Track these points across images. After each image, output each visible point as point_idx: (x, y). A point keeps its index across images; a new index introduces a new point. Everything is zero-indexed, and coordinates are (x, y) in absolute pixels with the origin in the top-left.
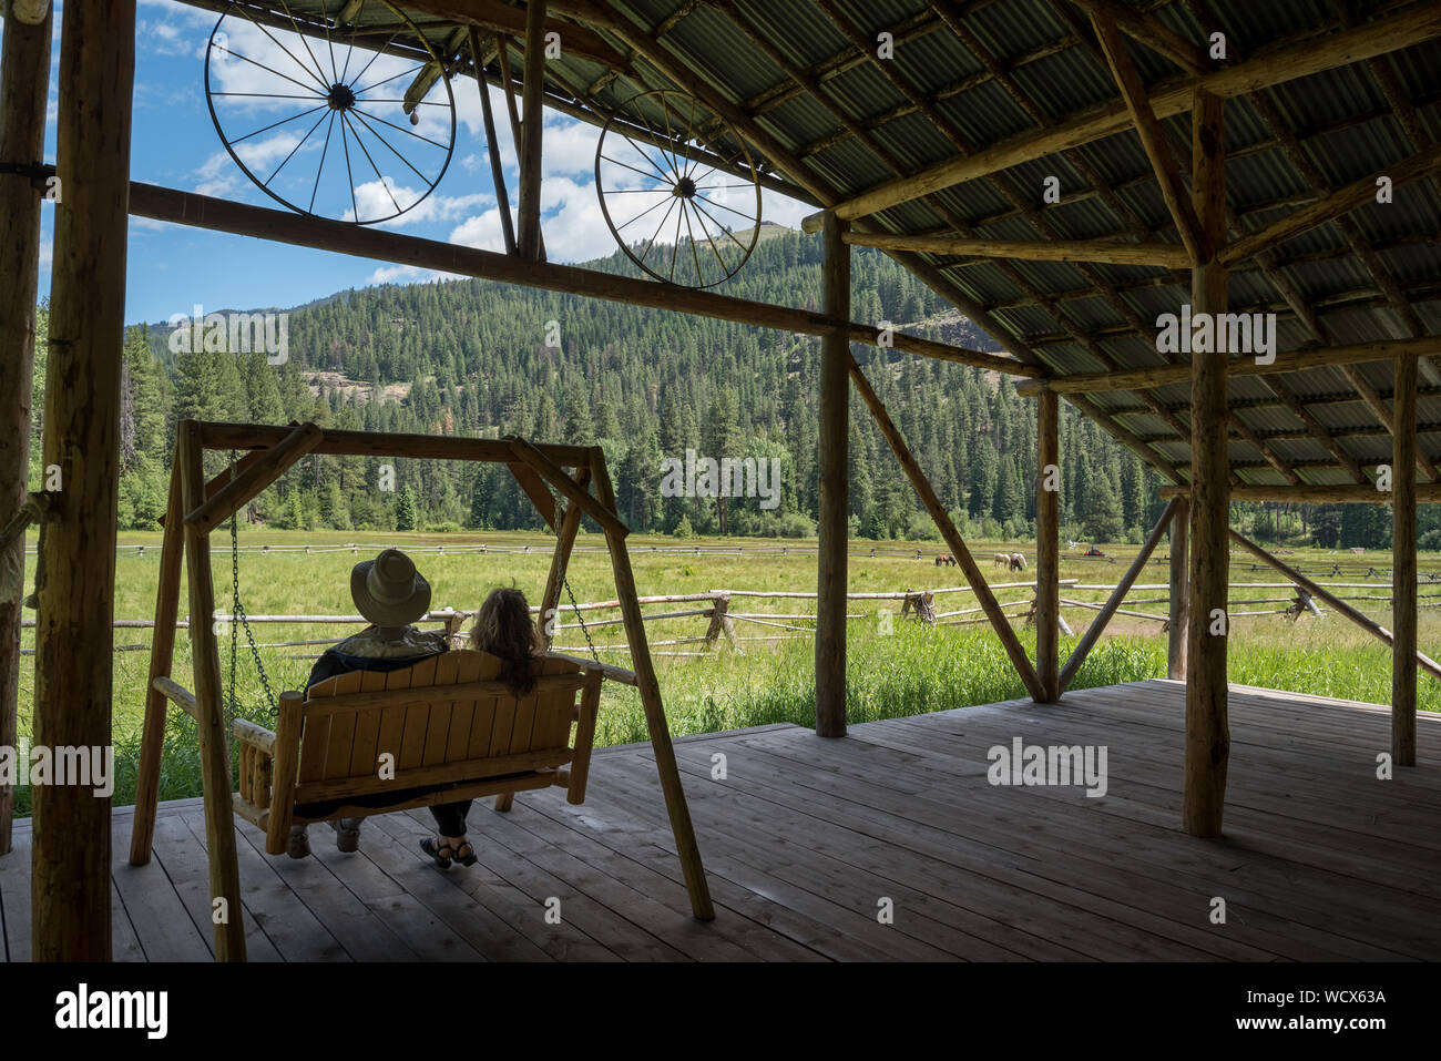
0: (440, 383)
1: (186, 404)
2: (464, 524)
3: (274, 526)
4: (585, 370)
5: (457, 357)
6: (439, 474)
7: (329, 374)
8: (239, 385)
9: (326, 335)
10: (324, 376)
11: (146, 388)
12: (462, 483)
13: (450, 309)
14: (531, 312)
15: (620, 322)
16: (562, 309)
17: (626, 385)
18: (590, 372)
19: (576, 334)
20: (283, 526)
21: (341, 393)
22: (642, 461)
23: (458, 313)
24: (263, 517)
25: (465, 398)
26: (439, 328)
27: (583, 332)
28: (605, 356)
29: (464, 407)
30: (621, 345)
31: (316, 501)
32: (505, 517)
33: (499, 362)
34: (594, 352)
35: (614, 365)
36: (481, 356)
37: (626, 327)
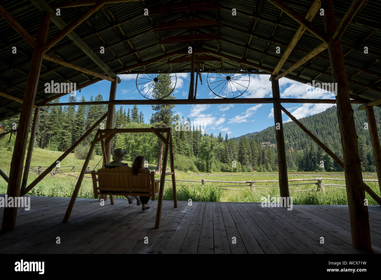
0: (289, 142)
1: (240, 150)
2: (297, 171)
3: (258, 171)
4: (322, 136)
5: (292, 137)
6: (291, 160)
7: (268, 143)
8: (249, 146)
9: (266, 135)
10: (266, 143)
11: (234, 148)
12: (296, 162)
13: (290, 127)
14: (308, 125)
15: (330, 124)
16: (315, 124)
17: (333, 138)
18: (324, 136)
19: (319, 128)
20: (259, 171)
21: (270, 146)
22: (339, 155)
23: (291, 128)
24: (256, 170)
25: (295, 145)
26: (288, 131)
27: (321, 128)
28: (327, 132)
29: (295, 146)
30: (331, 129)
31: (265, 166)
32: (306, 168)
33: (302, 137)
34: (324, 132)
35: (330, 134)
36: (297, 136)
37: (331, 125)
